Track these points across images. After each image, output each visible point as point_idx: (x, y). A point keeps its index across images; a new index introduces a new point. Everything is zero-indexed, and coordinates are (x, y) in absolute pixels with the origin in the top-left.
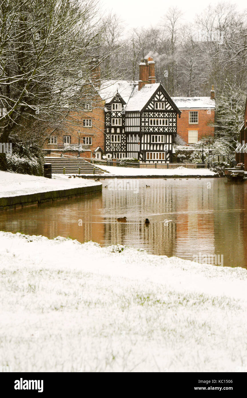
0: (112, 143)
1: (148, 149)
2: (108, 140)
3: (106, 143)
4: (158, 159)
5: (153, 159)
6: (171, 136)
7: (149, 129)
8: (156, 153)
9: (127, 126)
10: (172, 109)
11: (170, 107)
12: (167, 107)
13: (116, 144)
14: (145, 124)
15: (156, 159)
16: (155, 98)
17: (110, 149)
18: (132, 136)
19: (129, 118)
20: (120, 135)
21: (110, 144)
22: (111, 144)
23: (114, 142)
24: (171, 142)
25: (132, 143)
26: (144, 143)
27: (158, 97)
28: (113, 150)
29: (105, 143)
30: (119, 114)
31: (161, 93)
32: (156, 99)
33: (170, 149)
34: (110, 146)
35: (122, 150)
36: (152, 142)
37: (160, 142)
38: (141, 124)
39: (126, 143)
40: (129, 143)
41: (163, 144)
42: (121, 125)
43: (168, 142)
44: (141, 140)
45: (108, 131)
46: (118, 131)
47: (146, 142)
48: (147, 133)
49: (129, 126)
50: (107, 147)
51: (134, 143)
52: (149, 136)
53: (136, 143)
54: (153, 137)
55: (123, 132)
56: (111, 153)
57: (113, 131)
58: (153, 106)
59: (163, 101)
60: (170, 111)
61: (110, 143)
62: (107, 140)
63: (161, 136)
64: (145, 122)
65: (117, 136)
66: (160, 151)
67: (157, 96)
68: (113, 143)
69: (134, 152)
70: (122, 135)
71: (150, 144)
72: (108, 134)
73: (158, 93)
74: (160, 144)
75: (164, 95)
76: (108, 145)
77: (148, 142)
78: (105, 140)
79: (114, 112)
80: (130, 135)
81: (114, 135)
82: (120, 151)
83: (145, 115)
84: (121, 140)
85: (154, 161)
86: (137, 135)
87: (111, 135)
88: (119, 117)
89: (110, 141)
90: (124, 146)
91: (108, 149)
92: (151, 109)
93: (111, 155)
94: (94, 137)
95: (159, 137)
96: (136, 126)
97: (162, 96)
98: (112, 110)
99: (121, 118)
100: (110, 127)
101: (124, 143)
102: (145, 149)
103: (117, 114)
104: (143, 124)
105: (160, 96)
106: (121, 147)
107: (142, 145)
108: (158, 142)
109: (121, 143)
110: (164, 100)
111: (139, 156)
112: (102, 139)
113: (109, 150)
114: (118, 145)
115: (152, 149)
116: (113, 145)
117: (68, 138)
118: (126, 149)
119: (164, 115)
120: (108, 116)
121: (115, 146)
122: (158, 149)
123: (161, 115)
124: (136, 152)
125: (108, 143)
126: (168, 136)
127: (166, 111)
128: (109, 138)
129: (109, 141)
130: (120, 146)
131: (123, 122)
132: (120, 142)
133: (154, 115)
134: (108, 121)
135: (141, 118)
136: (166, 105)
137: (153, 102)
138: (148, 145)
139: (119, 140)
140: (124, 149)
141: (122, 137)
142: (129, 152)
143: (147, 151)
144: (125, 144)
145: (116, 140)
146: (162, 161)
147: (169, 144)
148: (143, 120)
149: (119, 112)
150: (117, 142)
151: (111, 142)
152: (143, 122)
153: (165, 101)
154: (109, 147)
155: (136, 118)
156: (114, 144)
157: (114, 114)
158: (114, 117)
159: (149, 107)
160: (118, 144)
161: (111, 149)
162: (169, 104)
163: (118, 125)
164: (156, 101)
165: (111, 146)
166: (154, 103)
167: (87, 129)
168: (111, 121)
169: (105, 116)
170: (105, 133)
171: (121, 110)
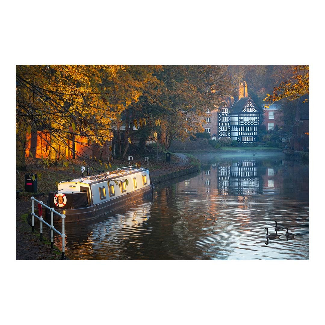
1: (243, 135)
2: (220, 130)
4: (249, 141)
5: (246, 141)
6: (256, 127)
7: (243, 124)
8: (247, 137)
9: (231, 122)
10: (257, 112)
11: (256, 110)
12: (254, 110)
13: (224, 132)
14: (241, 121)
15: (247, 141)
17: (221, 135)
18: (233, 127)
19: (232, 117)
24: (256, 131)
25: (234, 131)
26: (240, 132)
27: (249, 105)
29: (218, 131)
30: (226, 115)
31: (250, 102)
32: (247, 106)
33: (256, 135)
35: (228, 136)
36: (245, 131)
37: (250, 131)
38: (238, 120)
39: (230, 131)
40: (232, 131)
41: (252, 132)
42: (227, 121)
43: (254, 131)
44: (239, 130)
46: (226, 124)
47: (241, 131)
48: (242, 126)
49: (232, 122)
51: (235, 131)
52: (243, 127)
53: (236, 131)
54: (246, 128)
55: (229, 125)
56: (222, 137)
57: (222, 124)
58: (246, 110)
59: (252, 107)
60: (256, 113)
63: (250, 127)
64: (241, 119)
65: (225, 127)
66: (250, 136)
68: (223, 132)
69: (235, 136)
71: (244, 132)
72: (220, 126)
73: (249, 102)
74: (250, 132)
76: (220, 133)
77: (243, 131)
78: (218, 129)
79: (223, 113)
80: (232, 127)
81: (223, 127)
82: (226, 136)
83: (241, 115)
84: (228, 129)
85: (246, 142)
86: (237, 127)
88: (226, 116)
90: (229, 133)
91: (220, 135)
92: (244, 111)
95: (249, 128)
96: (236, 122)
97: (251, 104)
98: (222, 112)
99: (227, 117)
100: (221, 122)
102: (241, 135)
103: (225, 115)
104: (240, 121)
105: (250, 104)
106: (227, 134)
107: (240, 133)
108: (249, 131)
109: (227, 132)
111: (238, 139)
112: (216, 129)
115: (245, 135)
118: (230, 135)
119: (252, 115)
120: (220, 116)
122: (249, 135)
124: (236, 137)
125: (220, 131)
126: (254, 127)
127: (253, 113)
131: (229, 119)
132: (227, 131)
133: (246, 115)
134: (220, 119)
135: (238, 117)
136: (253, 109)
137: (245, 108)
138: (243, 133)
139: (226, 130)
141: (228, 128)
142: (232, 136)
143: (242, 136)
145: (224, 130)
146: (251, 142)
147: (255, 132)
148: (240, 118)
149: (226, 113)
150: (225, 131)
151: (222, 131)
152: (240, 119)
153: (253, 107)
155: (236, 117)
157: (223, 115)
158: (223, 116)
159: (243, 110)
160: (226, 132)
162: (255, 109)
163: (226, 121)
164: (248, 107)
167: (208, 124)
168: (221, 119)
169: (218, 116)
170: (218, 126)
171: (227, 112)
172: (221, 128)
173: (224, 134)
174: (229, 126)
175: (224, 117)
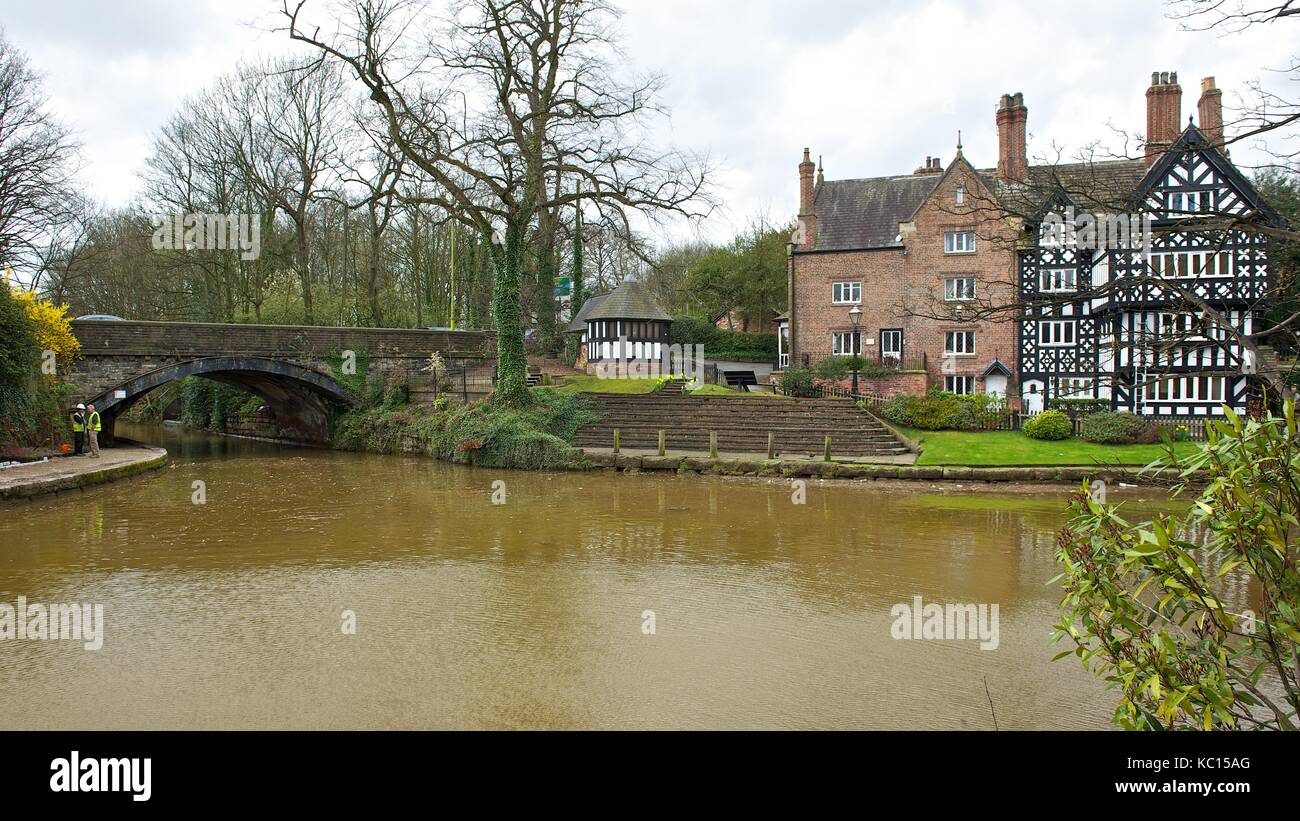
0: (1043, 348)
1: (1150, 364)
2: (1029, 338)
3: (1024, 347)
6: (1247, 315)
7: (1145, 293)
8: (1183, 378)
10: (1248, 212)
12: (1223, 205)
13: (1058, 349)
14: (1129, 275)
16: (1171, 178)
17: (1036, 365)
21: (1037, 352)
22: (1041, 351)
23: (1052, 343)
24: (1248, 337)
26: (1131, 344)
27: (1182, 173)
28: (1047, 369)
29: (1021, 347)
30: (1068, 256)
31: (1196, 158)
32: (1173, 182)
34: (1036, 355)
35: (1081, 370)
36: (1163, 339)
37: (1201, 338)
38: (1113, 274)
39: (1097, 346)
41: (1214, 346)
42: (1075, 290)
44: (1118, 334)
45: (1029, 312)
46: (1067, 308)
47: (1137, 339)
50: (1025, 359)
52: (1149, 316)
54: (1168, 319)
56: (1044, 378)
57: (1046, 309)
58: (1161, 210)
59: (1207, 187)
61: (1037, 347)
62: (1025, 338)
63: (1200, 315)
64: (1128, 267)
65: (1062, 324)
66: (1199, 370)
67: (1177, 169)
68: (1047, 348)
70: (1082, 322)
71: (1156, 344)
72: (1029, 319)
73: (1184, 158)
74: (1199, 346)
75: (1208, 162)
76: (1029, 356)
77: (1150, 339)
78: (1021, 338)
79: (1048, 249)
81: (1053, 324)
82: (1072, 371)
84: (1079, 336)
87: (1041, 323)
88: (1068, 265)
89: (1037, 342)
90: (1087, 355)
91: (1028, 365)
93: (1040, 386)
94: (981, 331)
95: (1195, 317)
97: (1203, 168)
99: (1073, 266)
100: (1036, 297)
101: (1087, 346)
102: (1137, 364)
103: (1058, 256)
104: (1121, 276)
105: (1190, 168)
106: (1076, 361)
108: (1189, 338)
109: (1077, 348)
110: (1208, 180)
111: (1115, 390)
112: (1010, 335)
113: (1033, 370)
114: (1067, 352)
115: (1163, 363)
116: (1047, 352)
118: (1096, 365)
119: (1212, 237)
120: (1029, 265)
121: (1053, 356)
122: (1192, 362)
123: (1200, 238)
125: (1029, 347)
126: (1233, 314)
128: (1033, 333)
129: (1033, 341)
130: (1074, 356)
131: (1081, 277)
132: (1074, 343)
133: (1166, 239)
134: (1029, 280)
135: (1110, 252)
136: (1218, 200)
138: (1149, 350)
139: (1068, 339)
140: (1086, 365)
141: (1079, 327)
144: (1091, 351)
145: (1057, 339)
146: (1209, 406)
148: (1121, 259)
149: (1068, 248)
150: (1062, 343)
151: (1041, 344)
152: (1121, 267)
153: (1214, 187)
154: (1033, 359)
156: (1051, 351)
157: (1048, 257)
158: (1048, 266)
159: (1143, 211)
160: (1067, 349)
161: (1041, 366)
162: (1232, 197)
163: (1063, 290)
164: (1174, 189)
165: (1041, 356)
166: (1166, 196)
168: (1037, 280)
169: (1022, 265)
170: (1020, 318)
172: (1036, 328)
173: (1057, 361)
174: (1085, 317)
175: (1054, 267)
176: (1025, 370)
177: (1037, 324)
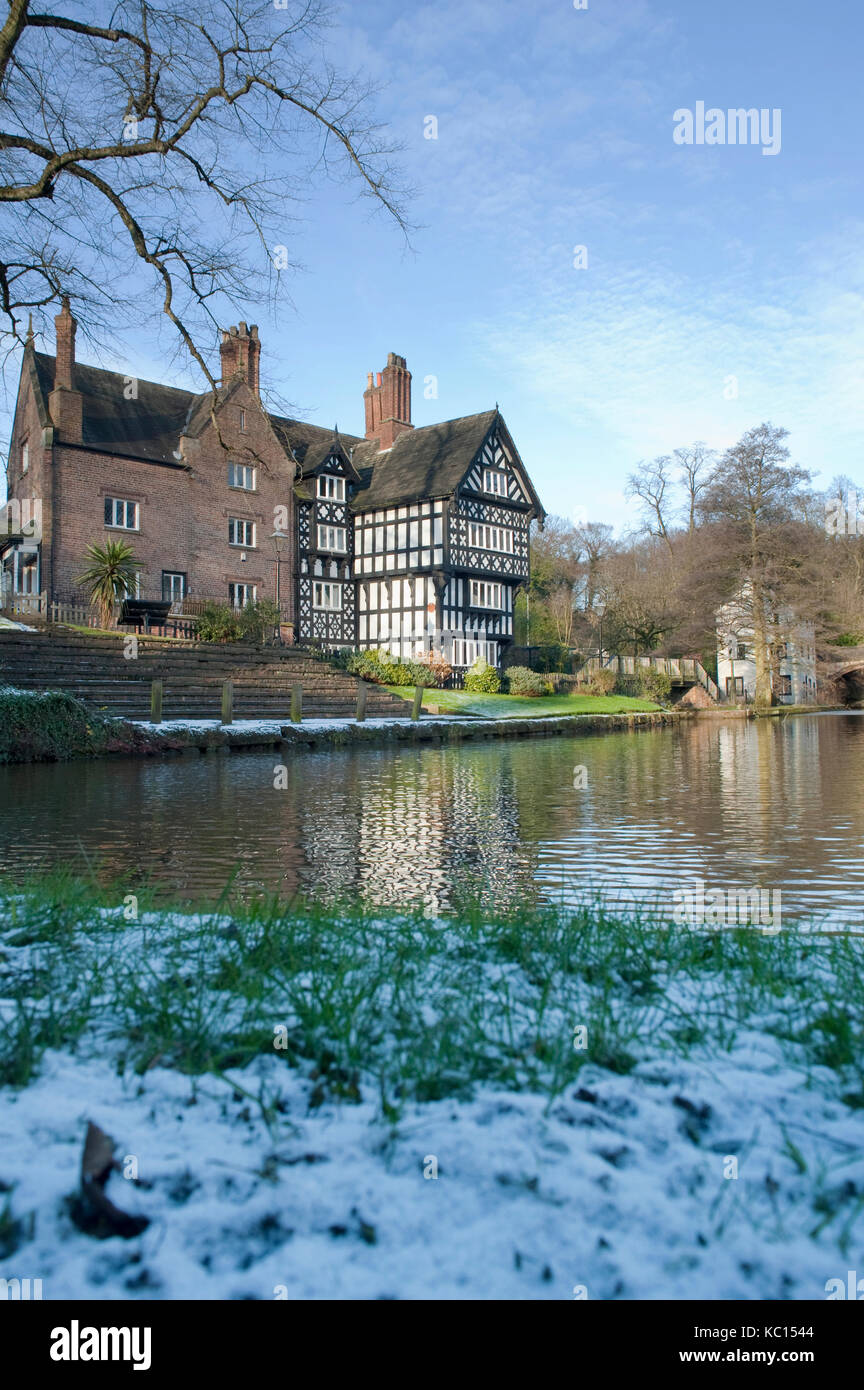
0: (316, 611)
1: (460, 628)
2: (305, 598)
3: (301, 608)
6: (510, 589)
7: (468, 559)
8: (475, 642)
9: (364, 556)
10: (522, 500)
11: (518, 493)
12: (511, 489)
13: (328, 613)
14: (458, 540)
16: (484, 455)
17: (311, 629)
18: (385, 586)
19: (373, 526)
20: (340, 586)
21: (312, 615)
22: (315, 614)
23: (324, 606)
24: (510, 609)
25: (390, 611)
26: (449, 607)
27: (490, 454)
29: (299, 608)
30: (339, 514)
31: (496, 443)
32: (485, 461)
34: (311, 619)
35: (346, 638)
36: (472, 605)
37: (492, 606)
38: (445, 538)
39: (358, 612)
40: (369, 612)
41: (495, 616)
42: (343, 551)
43: (504, 608)
44: (440, 594)
45: (304, 569)
46: (334, 572)
47: (453, 604)
48: (458, 574)
49: (374, 555)
50: (302, 622)
51: (402, 610)
52: (460, 581)
53: (413, 609)
54: (475, 587)
55: (347, 576)
57: (318, 570)
58: (479, 482)
59: (502, 471)
60: (516, 506)
61: (312, 610)
62: (301, 597)
64: (458, 532)
65: (331, 586)
66: (486, 636)
67: (487, 449)
68: (320, 612)
70: (346, 585)
71: (465, 610)
72: (305, 577)
74: (489, 615)
75: (503, 449)
76: (305, 619)
77: (460, 605)
78: (298, 598)
79: (324, 503)
80: (376, 584)
81: (323, 584)
82: (338, 637)
83: (458, 506)
84: (344, 601)
86: (420, 582)
87: (315, 583)
88: (339, 523)
89: (312, 603)
90: (349, 622)
91: (305, 629)
92: (475, 488)
94: (263, 586)
95: (490, 588)
96: (420, 548)
97: (499, 454)
98: (319, 497)
99: (343, 525)
100: (311, 555)
101: (349, 612)
102: (453, 627)
103: (331, 513)
104: (453, 539)
105: (494, 450)
106: (341, 627)
107: (445, 614)
108: (486, 606)
109: (343, 612)
110: (502, 465)
113: (309, 635)
114: (335, 618)
116: (320, 616)
117: (177, 581)
118: (356, 632)
119: (502, 516)
120: (305, 517)
121: (324, 620)
122: (483, 628)
123: (496, 515)
125: (305, 608)
127: (508, 504)
128: (308, 593)
129: (309, 602)
130: (339, 621)
131: (348, 540)
132: (340, 608)
133: (479, 511)
134: (305, 534)
135: (446, 516)
136: (509, 484)
137: (478, 468)
138: (460, 614)
139: (335, 602)
140: (349, 632)
141: (344, 591)
142: (368, 643)
143: (456, 634)
144: (352, 618)
145: (328, 601)
147: (507, 614)
148: (453, 523)
149: (339, 506)
150: (332, 607)
151: (315, 606)
152: (453, 532)
153: (506, 472)
155: (421, 518)
156: (323, 615)
157: (324, 512)
158: (324, 521)
159: (470, 479)
160: (335, 613)
161: (315, 631)
162: (514, 484)
163: (335, 549)
164: (487, 468)
165: (315, 619)
166: (482, 470)
167: (243, 556)
168: (314, 534)
169: (298, 515)
170: (297, 575)
171: (344, 500)
172: (311, 588)
173: (327, 626)
174: (347, 581)
175: (329, 523)
176: (302, 635)
177: (311, 584)
